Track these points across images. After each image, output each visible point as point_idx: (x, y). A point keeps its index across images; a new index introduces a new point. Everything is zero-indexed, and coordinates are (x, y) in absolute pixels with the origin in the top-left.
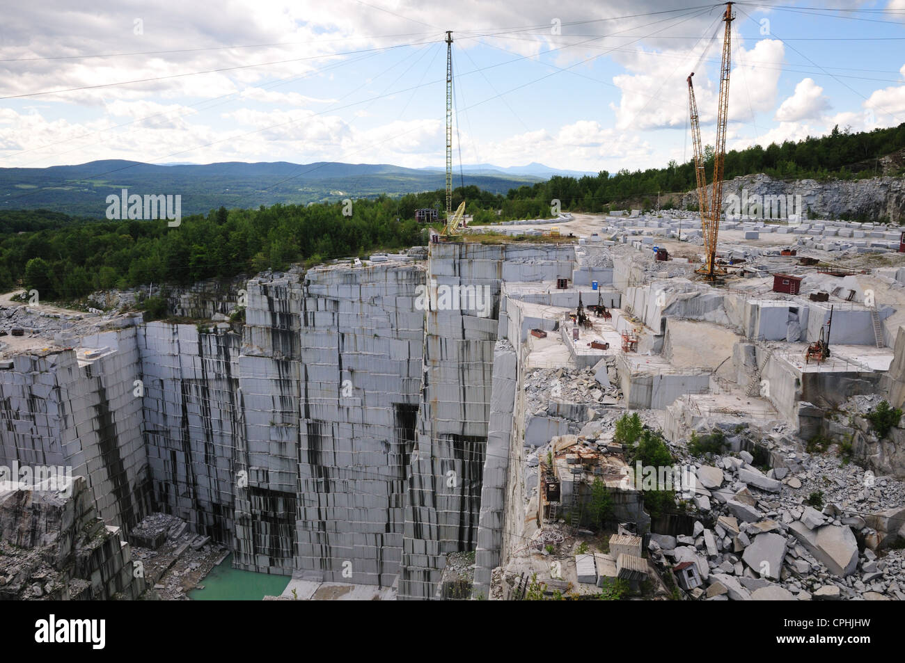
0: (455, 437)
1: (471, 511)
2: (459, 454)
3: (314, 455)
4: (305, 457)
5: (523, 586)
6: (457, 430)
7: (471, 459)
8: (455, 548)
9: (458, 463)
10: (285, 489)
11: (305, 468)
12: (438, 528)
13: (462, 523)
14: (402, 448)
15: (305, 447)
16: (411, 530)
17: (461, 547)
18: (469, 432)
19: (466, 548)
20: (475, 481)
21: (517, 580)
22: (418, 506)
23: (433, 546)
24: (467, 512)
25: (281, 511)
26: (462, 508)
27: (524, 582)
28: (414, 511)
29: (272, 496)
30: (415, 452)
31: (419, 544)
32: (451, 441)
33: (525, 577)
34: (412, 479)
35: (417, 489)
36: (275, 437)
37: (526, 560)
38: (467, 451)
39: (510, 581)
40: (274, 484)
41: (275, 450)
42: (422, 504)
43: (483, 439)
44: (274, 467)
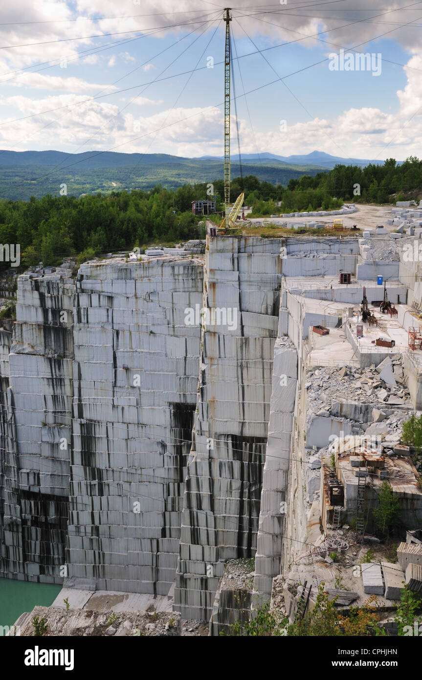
0: (234, 437)
1: (250, 515)
2: (238, 455)
3: (88, 456)
4: (78, 459)
5: (306, 597)
6: (235, 430)
7: (250, 460)
8: (234, 554)
9: (237, 465)
10: (57, 492)
11: (78, 470)
12: (216, 533)
13: (241, 528)
14: (179, 449)
15: (78, 448)
16: (187, 535)
17: (240, 554)
18: (248, 432)
19: (245, 554)
20: (255, 484)
21: (300, 589)
22: (195, 509)
23: (210, 553)
24: (246, 516)
25: (52, 515)
26: (241, 512)
27: (307, 591)
28: (191, 513)
29: (43, 500)
30: (192, 453)
31: (196, 550)
32: (230, 441)
33: (308, 586)
34: (189, 482)
35: (194, 492)
36: (46, 438)
37: (309, 568)
38: (246, 451)
39: (292, 590)
40: (45, 487)
41: (46, 451)
42: (200, 507)
43: (263, 440)
44: (46, 469)
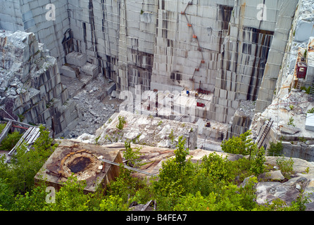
0: (255, 30)
1: (258, 77)
2: (256, 40)
3: (165, 32)
4: (160, 33)
5: (269, 126)
6: (256, 26)
7: (263, 43)
8: (245, 97)
9: (254, 46)
10: (148, 51)
11: (160, 40)
12: (236, 85)
13: (251, 83)
14: (220, 33)
15: (160, 27)
16: (219, 84)
17: (248, 98)
18: (264, 27)
19: (252, 98)
20: (263, 59)
22: (225, 70)
23: (232, 94)
24: (255, 77)
25: (144, 64)
26: (252, 75)
27: (270, 123)
28: (223, 72)
29: (140, 55)
30: (227, 37)
31: (223, 92)
32: (251, 32)
33: (271, 121)
34: (223, 53)
35: (226, 60)
36: (142, 20)
37: (274, 111)
38: (260, 39)
39: (263, 122)
40: (141, 48)
41: (142, 27)
42: (228, 69)
43: (272, 33)
44: (142, 37)
